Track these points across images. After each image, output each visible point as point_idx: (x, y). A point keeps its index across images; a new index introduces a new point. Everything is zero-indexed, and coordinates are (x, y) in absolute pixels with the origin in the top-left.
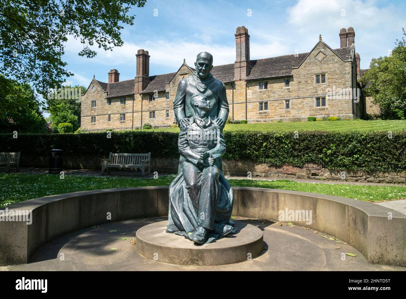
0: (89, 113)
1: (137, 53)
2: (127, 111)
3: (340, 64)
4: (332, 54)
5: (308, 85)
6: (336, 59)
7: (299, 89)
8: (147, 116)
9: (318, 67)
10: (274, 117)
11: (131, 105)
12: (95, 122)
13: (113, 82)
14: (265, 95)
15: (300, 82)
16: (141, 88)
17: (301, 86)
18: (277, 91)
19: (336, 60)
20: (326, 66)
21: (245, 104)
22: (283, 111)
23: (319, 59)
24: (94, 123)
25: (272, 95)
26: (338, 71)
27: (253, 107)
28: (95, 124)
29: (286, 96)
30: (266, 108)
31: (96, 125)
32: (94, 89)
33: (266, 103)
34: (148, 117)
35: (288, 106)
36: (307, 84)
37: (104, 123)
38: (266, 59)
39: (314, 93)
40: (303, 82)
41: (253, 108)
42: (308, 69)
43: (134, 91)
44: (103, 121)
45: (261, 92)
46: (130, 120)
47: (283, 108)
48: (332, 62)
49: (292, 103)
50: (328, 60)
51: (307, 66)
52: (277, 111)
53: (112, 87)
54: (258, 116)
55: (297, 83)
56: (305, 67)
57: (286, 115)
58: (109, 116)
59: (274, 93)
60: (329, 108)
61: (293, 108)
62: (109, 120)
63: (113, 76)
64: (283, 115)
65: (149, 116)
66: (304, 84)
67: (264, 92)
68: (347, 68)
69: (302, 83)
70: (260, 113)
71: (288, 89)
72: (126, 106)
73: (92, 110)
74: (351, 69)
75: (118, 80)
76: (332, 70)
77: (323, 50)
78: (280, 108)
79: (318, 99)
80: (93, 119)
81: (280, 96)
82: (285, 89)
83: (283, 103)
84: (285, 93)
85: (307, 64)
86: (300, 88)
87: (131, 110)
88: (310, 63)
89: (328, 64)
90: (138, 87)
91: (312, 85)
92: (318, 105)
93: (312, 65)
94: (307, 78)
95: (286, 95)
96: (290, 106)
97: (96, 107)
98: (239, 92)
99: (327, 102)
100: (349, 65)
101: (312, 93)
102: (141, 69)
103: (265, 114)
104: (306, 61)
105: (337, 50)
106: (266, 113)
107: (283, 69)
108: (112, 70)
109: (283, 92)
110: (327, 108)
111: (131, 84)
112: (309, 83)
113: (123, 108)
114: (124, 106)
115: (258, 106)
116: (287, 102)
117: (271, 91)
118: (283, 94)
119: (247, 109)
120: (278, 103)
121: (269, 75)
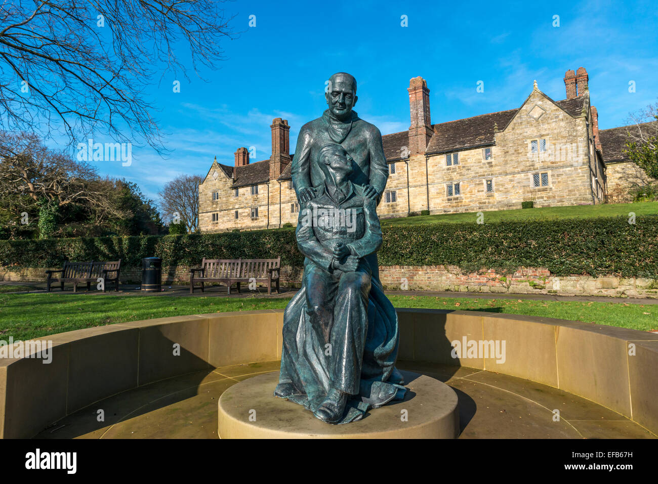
0: (209, 209)
1: (272, 124)
2: (259, 204)
3: (568, 123)
4: (554, 107)
5: (520, 155)
6: (562, 114)
7: (506, 163)
8: (288, 209)
9: (534, 129)
10: (469, 205)
11: (265, 195)
12: (217, 220)
13: (241, 165)
14: (455, 173)
15: (507, 152)
16: (278, 172)
17: (508, 158)
18: (472, 166)
19: (561, 117)
20: (546, 126)
21: (426, 187)
22: (483, 195)
23: (535, 117)
24: (216, 222)
25: (466, 173)
26: (565, 133)
27: (438, 191)
28: (217, 223)
29: (486, 174)
30: (458, 191)
31: (220, 224)
32: (216, 175)
33: (457, 186)
34: (289, 211)
35: (489, 187)
36: (519, 153)
37: (229, 221)
38: (454, 123)
39: (529, 166)
40: (511, 151)
41: (437, 193)
42: (518, 131)
43: (269, 175)
44: (228, 218)
45: (448, 169)
46: (265, 216)
47: (483, 191)
48: (554, 120)
49: (496, 183)
50: (548, 118)
51: (516, 128)
52: (473, 196)
53: (239, 170)
54: (446, 204)
55: (504, 153)
56: (513, 129)
57: (487, 201)
58: (237, 212)
59: (468, 169)
60: (553, 188)
61: (498, 190)
62: (237, 217)
63: (241, 158)
64: (484, 201)
66: (513, 154)
67: (453, 169)
68: (579, 128)
69: (510, 153)
70: (449, 200)
71: (489, 163)
72: (259, 196)
73: (213, 204)
74: (585, 129)
75: (248, 163)
76: (555, 131)
77: (540, 103)
78: (478, 191)
79: (536, 176)
80: (215, 217)
81: (477, 173)
82: (484, 164)
83: (482, 184)
84: (485, 169)
85: (517, 125)
86: (507, 161)
87: (265, 202)
88: (521, 123)
89: (548, 124)
90: (275, 168)
91: (526, 155)
92: (537, 183)
93: (524, 126)
94: (518, 145)
95: (486, 172)
96: (494, 187)
97: (219, 200)
98: (417, 171)
99: (550, 179)
100: (581, 122)
101: (526, 166)
102: (278, 146)
103: (456, 201)
104: (514, 121)
105: (562, 102)
106: (457, 199)
107: (480, 134)
108: (240, 149)
109: (481, 168)
110: (551, 188)
111: (265, 166)
112: (521, 153)
113: (255, 200)
114: (255, 197)
115: (446, 190)
116: (489, 183)
117: (464, 167)
118: (481, 170)
119: (429, 195)
120: (475, 184)
121: (460, 143)
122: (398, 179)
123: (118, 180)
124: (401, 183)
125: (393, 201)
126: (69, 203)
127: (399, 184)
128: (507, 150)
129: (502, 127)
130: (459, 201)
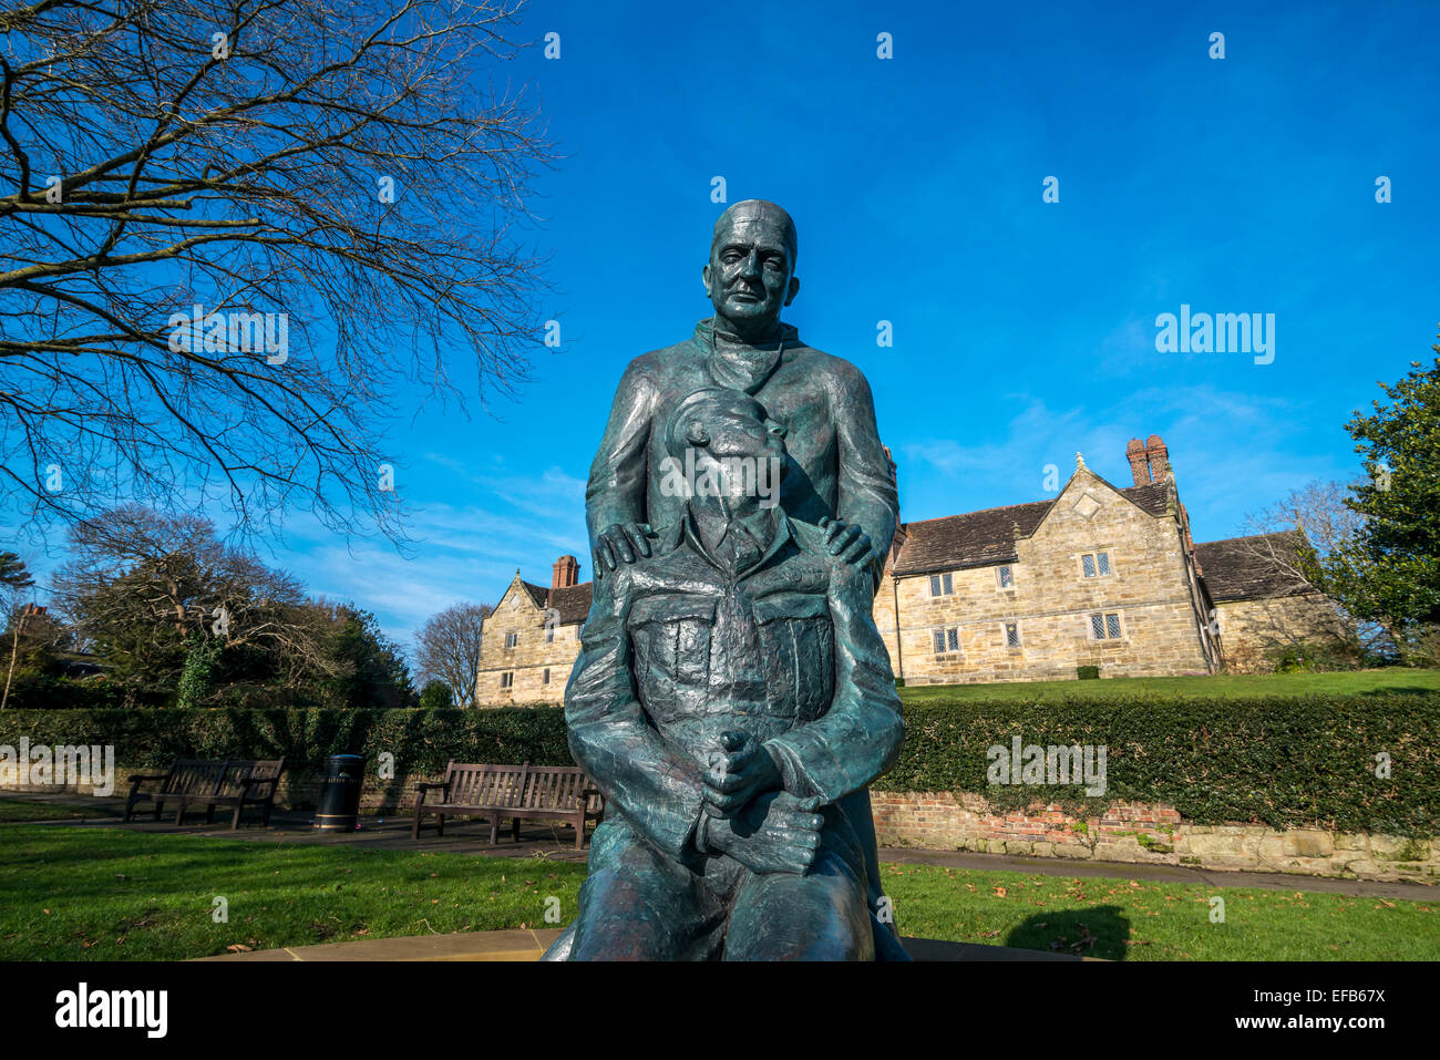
0: (498, 664)
3: (1145, 526)
4: (1116, 498)
5: (1064, 580)
6: (1132, 510)
7: (1040, 593)
9: (1085, 534)
10: (977, 670)
12: (511, 684)
13: (563, 585)
14: (948, 610)
15: (1041, 574)
17: (1044, 585)
18: (979, 599)
19: (1131, 515)
20: (1106, 530)
21: (896, 634)
22: (1002, 652)
23: (1085, 514)
24: (508, 688)
25: (968, 610)
26: (1141, 544)
27: (918, 642)
28: (510, 691)
29: (1004, 613)
30: (954, 643)
31: (514, 693)
32: (516, 601)
33: (953, 634)
35: (1013, 637)
36: (1061, 577)
37: (532, 687)
38: (945, 521)
39: (1083, 601)
40: (1048, 572)
41: (917, 646)
42: (1056, 538)
44: (531, 682)
45: (935, 602)
47: (1001, 644)
48: (1120, 520)
49: (1024, 630)
50: (1109, 516)
51: (1052, 531)
52: (984, 653)
53: (559, 595)
54: (932, 666)
55: (1034, 576)
56: (1048, 534)
57: (1010, 663)
58: (547, 672)
59: (972, 604)
60: (1131, 642)
61: (1028, 644)
62: (547, 681)
63: (564, 573)
64: (1005, 663)
66: (1052, 578)
67: (944, 602)
68: (1166, 535)
69: (1046, 576)
70: (939, 659)
71: (1008, 593)
73: (506, 654)
74: (1177, 536)
75: (575, 582)
76: (1124, 540)
77: (1091, 490)
78: (993, 645)
79: (1096, 618)
80: (507, 680)
81: (988, 611)
82: (1000, 595)
83: (999, 631)
84: (1002, 605)
85: (1054, 526)
86: (1041, 589)
88: (1061, 524)
89: (1109, 526)
91: (1075, 581)
92: (1099, 633)
93: (1066, 530)
94: (1059, 563)
95: (1004, 608)
96: (1021, 637)
97: (517, 647)
99: (1123, 626)
100: (1168, 525)
101: (1078, 601)
103: (953, 662)
104: (1049, 520)
105: (1129, 490)
106: (954, 657)
107: (992, 542)
108: (563, 558)
109: (994, 601)
110: (1127, 643)
112: (1065, 577)
115: (932, 640)
116: (1011, 629)
117: (963, 599)
118: (996, 606)
119: (903, 649)
120: (987, 631)
121: (954, 556)
123: (341, 605)
126: (244, 644)
128: (1040, 571)
129: (1029, 530)
130: (957, 662)
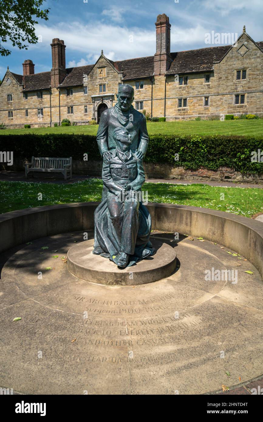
0: (5, 108)
1: (51, 43)
2: (44, 106)
3: (262, 59)
4: (254, 47)
5: (229, 81)
6: (259, 53)
7: (219, 86)
8: (66, 111)
9: (240, 62)
10: (192, 114)
11: (48, 99)
12: (12, 116)
13: (28, 74)
14: (185, 91)
15: (221, 78)
16: (57, 81)
17: (221, 82)
18: (197, 87)
19: (258, 55)
20: (248, 61)
21: (164, 100)
22: (202, 108)
23: (241, 53)
25: (192, 92)
26: (259, 67)
27: (172, 103)
28: (12, 119)
29: (205, 93)
30: (185, 105)
31: (14, 120)
32: (9, 81)
33: (185, 100)
34: (66, 113)
35: (206, 103)
36: (228, 80)
37: (21, 118)
38: (187, 52)
39: (234, 89)
40: (224, 78)
41: (172, 105)
42: (229, 63)
43: (51, 84)
44: (20, 116)
45: (180, 88)
46: (48, 115)
47: (202, 105)
48: (254, 57)
49: (211, 100)
50: (250, 55)
51: (228, 60)
52: (195, 108)
53: (27, 79)
54: (177, 112)
55: (218, 78)
56: (226, 61)
57: (204, 112)
58: (27, 111)
59: (194, 89)
61: (212, 105)
62: (27, 115)
63: (28, 68)
64: (202, 112)
65: (67, 111)
66: (224, 80)
67: (183, 88)
69: (222, 79)
70: (179, 110)
71: (208, 85)
72: (43, 100)
73: (8, 104)
75: (33, 73)
76: (253, 65)
77: (246, 43)
78: (199, 105)
79: (237, 96)
80: (10, 114)
81: (199, 92)
82: (204, 85)
83: (202, 100)
84: (204, 90)
85: (229, 58)
86: (220, 84)
87: (48, 105)
88: (232, 57)
89: (250, 59)
90: (55, 80)
91: (233, 81)
92: (237, 102)
93: (233, 60)
94: (228, 74)
95: (205, 91)
96: (209, 103)
97: (12, 101)
98: (158, 88)
99: (246, 100)
101: (232, 89)
102: (57, 61)
103: (184, 111)
104: (228, 55)
106: (184, 110)
107: (204, 63)
108: (26, 61)
109: (202, 88)
110: (246, 106)
111: (47, 76)
112: (229, 79)
113: (41, 103)
114: (41, 101)
115: (177, 103)
116: (206, 99)
117: (191, 87)
118: (202, 90)
119: (166, 106)
120: (198, 100)
121: (189, 69)
122: (145, 93)
124: (147, 96)
125: (140, 109)
127: (145, 96)
128: (221, 77)
129: (220, 59)
130: (185, 111)
